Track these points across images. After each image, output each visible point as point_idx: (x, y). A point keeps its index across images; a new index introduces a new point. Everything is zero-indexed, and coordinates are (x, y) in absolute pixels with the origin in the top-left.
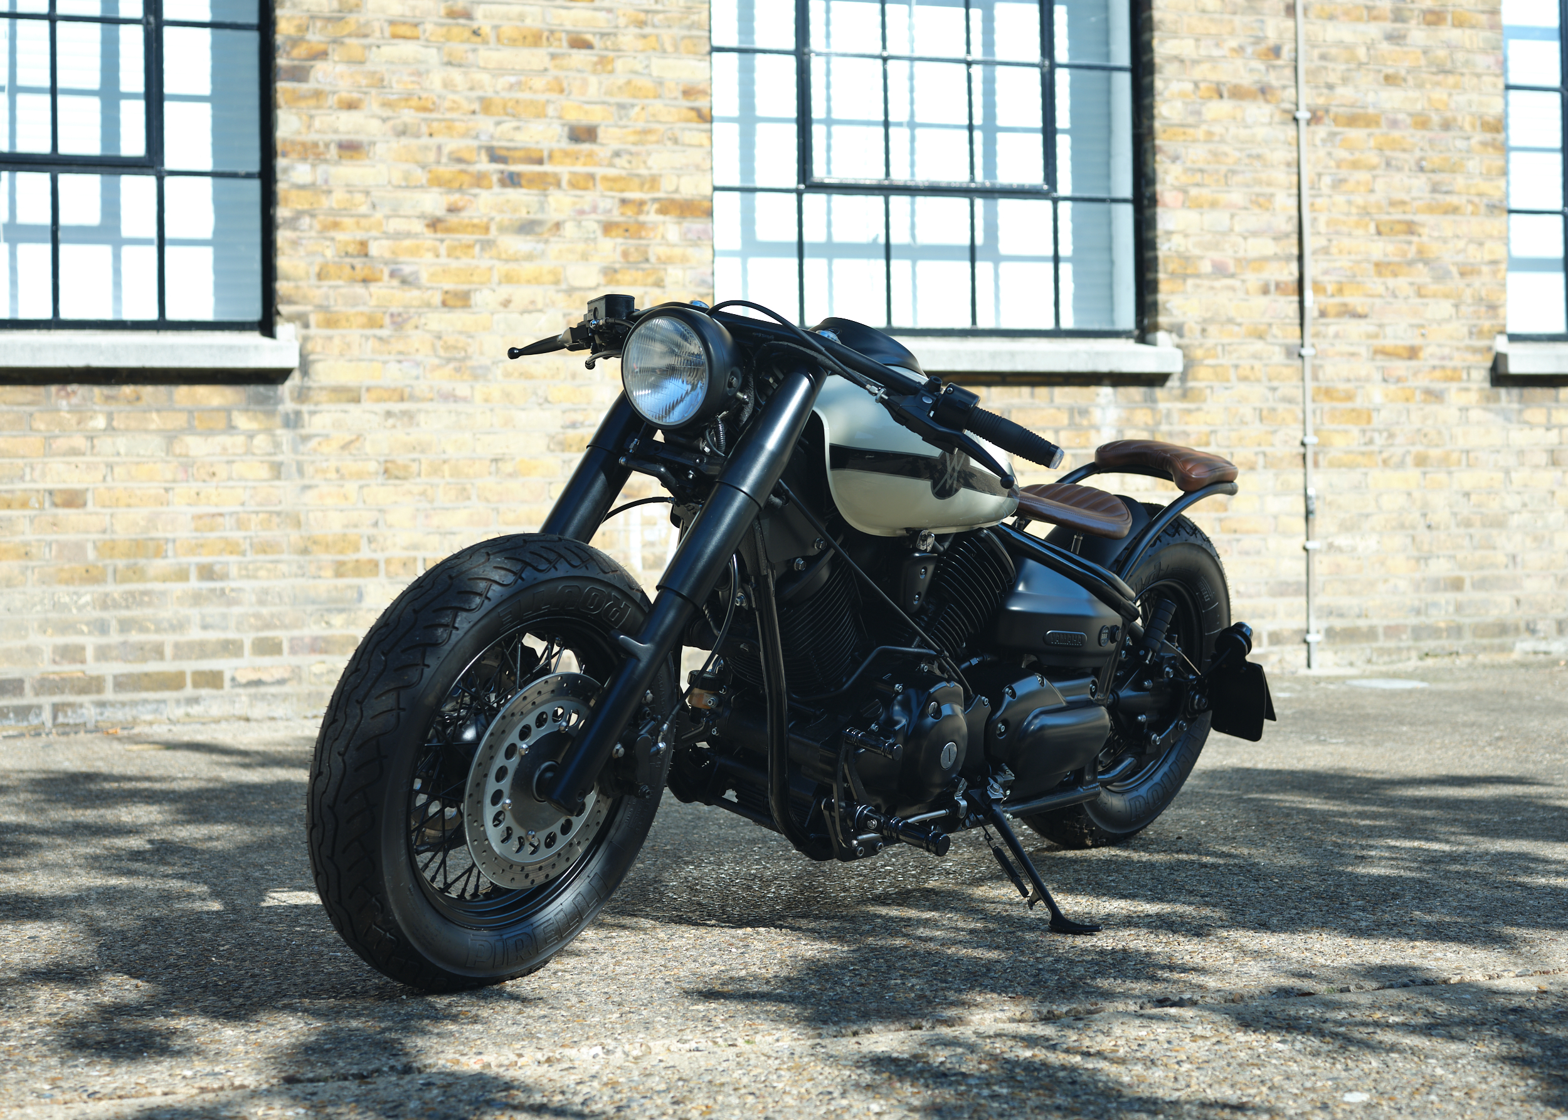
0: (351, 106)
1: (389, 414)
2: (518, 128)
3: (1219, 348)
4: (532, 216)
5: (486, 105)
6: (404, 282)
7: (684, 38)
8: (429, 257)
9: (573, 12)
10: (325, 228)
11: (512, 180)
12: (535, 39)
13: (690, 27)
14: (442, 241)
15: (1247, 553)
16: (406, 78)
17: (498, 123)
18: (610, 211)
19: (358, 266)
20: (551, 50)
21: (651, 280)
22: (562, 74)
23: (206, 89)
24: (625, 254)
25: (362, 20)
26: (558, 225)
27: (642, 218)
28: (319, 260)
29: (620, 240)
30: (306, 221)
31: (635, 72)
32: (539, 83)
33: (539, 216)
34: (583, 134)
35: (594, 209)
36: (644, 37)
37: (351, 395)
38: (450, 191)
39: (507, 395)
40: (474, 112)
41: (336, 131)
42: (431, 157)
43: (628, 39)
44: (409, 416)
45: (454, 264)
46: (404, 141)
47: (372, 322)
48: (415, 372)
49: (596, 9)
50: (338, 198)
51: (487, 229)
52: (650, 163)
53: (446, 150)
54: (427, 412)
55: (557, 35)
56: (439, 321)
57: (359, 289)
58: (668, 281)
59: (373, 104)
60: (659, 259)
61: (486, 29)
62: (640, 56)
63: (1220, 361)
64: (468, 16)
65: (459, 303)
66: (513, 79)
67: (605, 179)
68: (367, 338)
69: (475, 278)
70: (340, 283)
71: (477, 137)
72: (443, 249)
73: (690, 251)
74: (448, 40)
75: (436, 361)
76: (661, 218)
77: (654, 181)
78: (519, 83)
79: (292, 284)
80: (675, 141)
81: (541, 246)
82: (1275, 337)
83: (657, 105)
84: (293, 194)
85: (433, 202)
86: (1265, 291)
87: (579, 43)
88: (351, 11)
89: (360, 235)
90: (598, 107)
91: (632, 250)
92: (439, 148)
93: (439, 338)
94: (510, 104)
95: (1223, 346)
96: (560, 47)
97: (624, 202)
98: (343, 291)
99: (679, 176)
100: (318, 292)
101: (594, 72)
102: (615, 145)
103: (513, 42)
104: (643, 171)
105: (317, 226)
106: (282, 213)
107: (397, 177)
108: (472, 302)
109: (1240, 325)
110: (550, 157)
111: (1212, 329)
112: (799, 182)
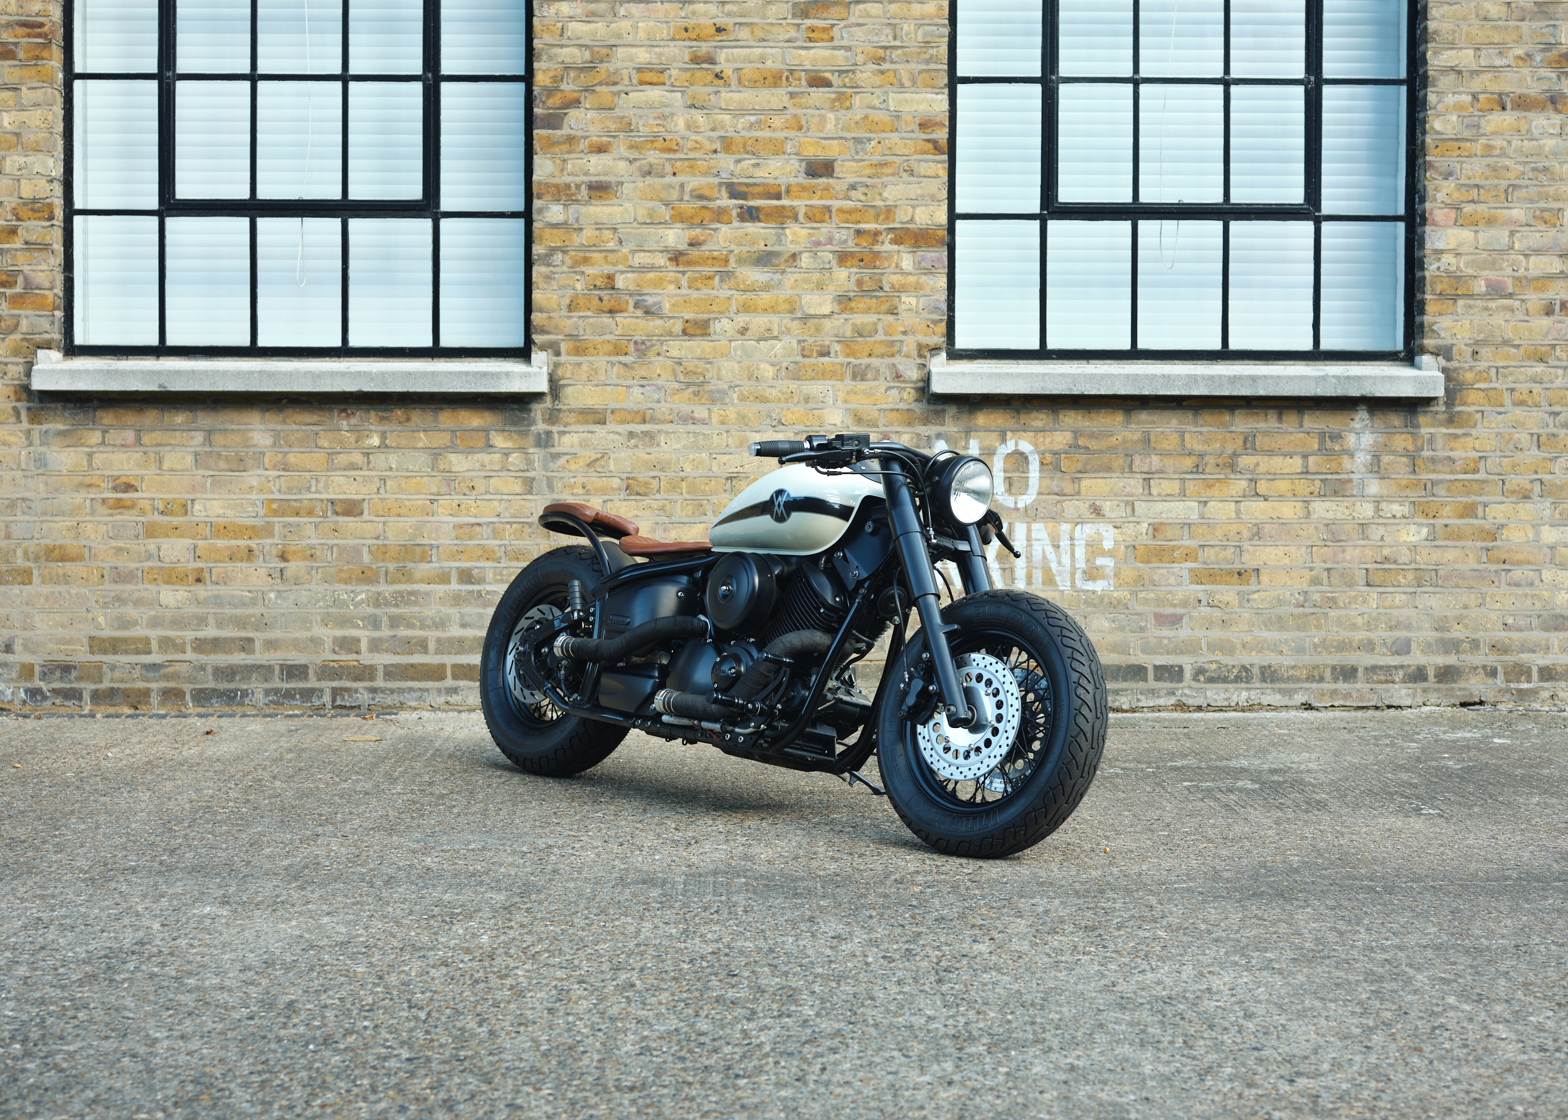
0: (601, 149)
1: (631, 435)
2: (758, 165)
3: (1493, 371)
4: (769, 248)
5: (727, 144)
6: (647, 312)
7: (921, 72)
8: (671, 288)
9: (812, 52)
10: (576, 263)
11: (750, 215)
12: (774, 80)
13: (927, 62)
14: (684, 273)
15: (1518, 585)
16: (652, 122)
17: (738, 161)
18: (845, 241)
19: (606, 298)
20: (790, 89)
21: (884, 308)
22: (800, 112)
24: (859, 283)
25: (612, 67)
26: (794, 256)
27: (877, 248)
28: (571, 292)
29: (854, 270)
30: (558, 257)
31: (873, 108)
32: (777, 121)
33: (777, 248)
34: (820, 169)
35: (830, 241)
36: (882, 72)
37: (596, 417)
38: (692, 226)
39: (742, 417)
40: (715, 151)
41: (586, 174)
42: (675, 195)
43: (866, 75)
44: (650, 436)
45: (695, 294)
46: (649, 180)
47: (618, 350)
48: (656, 396)
49: (834, 48)
50: (588, 233)
51: (727, 261)
52: (885, 195)
53: (688, 189)
54: (667, 433)
55: (796, 75)
56: (678, 348)
57: (606, 320)
58: (902, 307)
59: (621, 148)
60: (893, 287)
61: (728, 72)
62: (878, 91)
63: (1493, 385)
64: (711, 61)
65: (699, 332)
66: (753, 119)
67: (841, 210)
68: (613, 364)
69: (714, 308)
70: (589, 313)
71: (718, 174)
72: (684, 282)
73: (924, 278)
74: (692, 84)
75: (677, 386)
76: (896, 247)
77: (889, 212)
78: (759, 122)
79: (545, 315)
80: (911, 173)
81: (778, 276)
82: (1559, 359)
83: (895, 137)
84: (547, 232)
85: (675, 236)
86: (1549, 311)
87: (818, 81)
88: (602, 61)
89: (607, 269)
90: (835, 142)
91: (866, 279)
92: (682, 186)
93: (680, 364)
94: (750, 143)
95: (1497, 368)
96: (800, 86)
97: (859, 232)
98: (591, 320)
99: (913, 207)
100: (569, 323)
101: (832, 109)
102: (851, 179)
103: (754, 84)
104: (879, 203)
105: (569, 262)
106: (537, 249)
107: (642, 214)
108: (711, 330)
109: (1518, 346)
110: (788, 191)
111: (1484, 351)
112: (1042, 209)
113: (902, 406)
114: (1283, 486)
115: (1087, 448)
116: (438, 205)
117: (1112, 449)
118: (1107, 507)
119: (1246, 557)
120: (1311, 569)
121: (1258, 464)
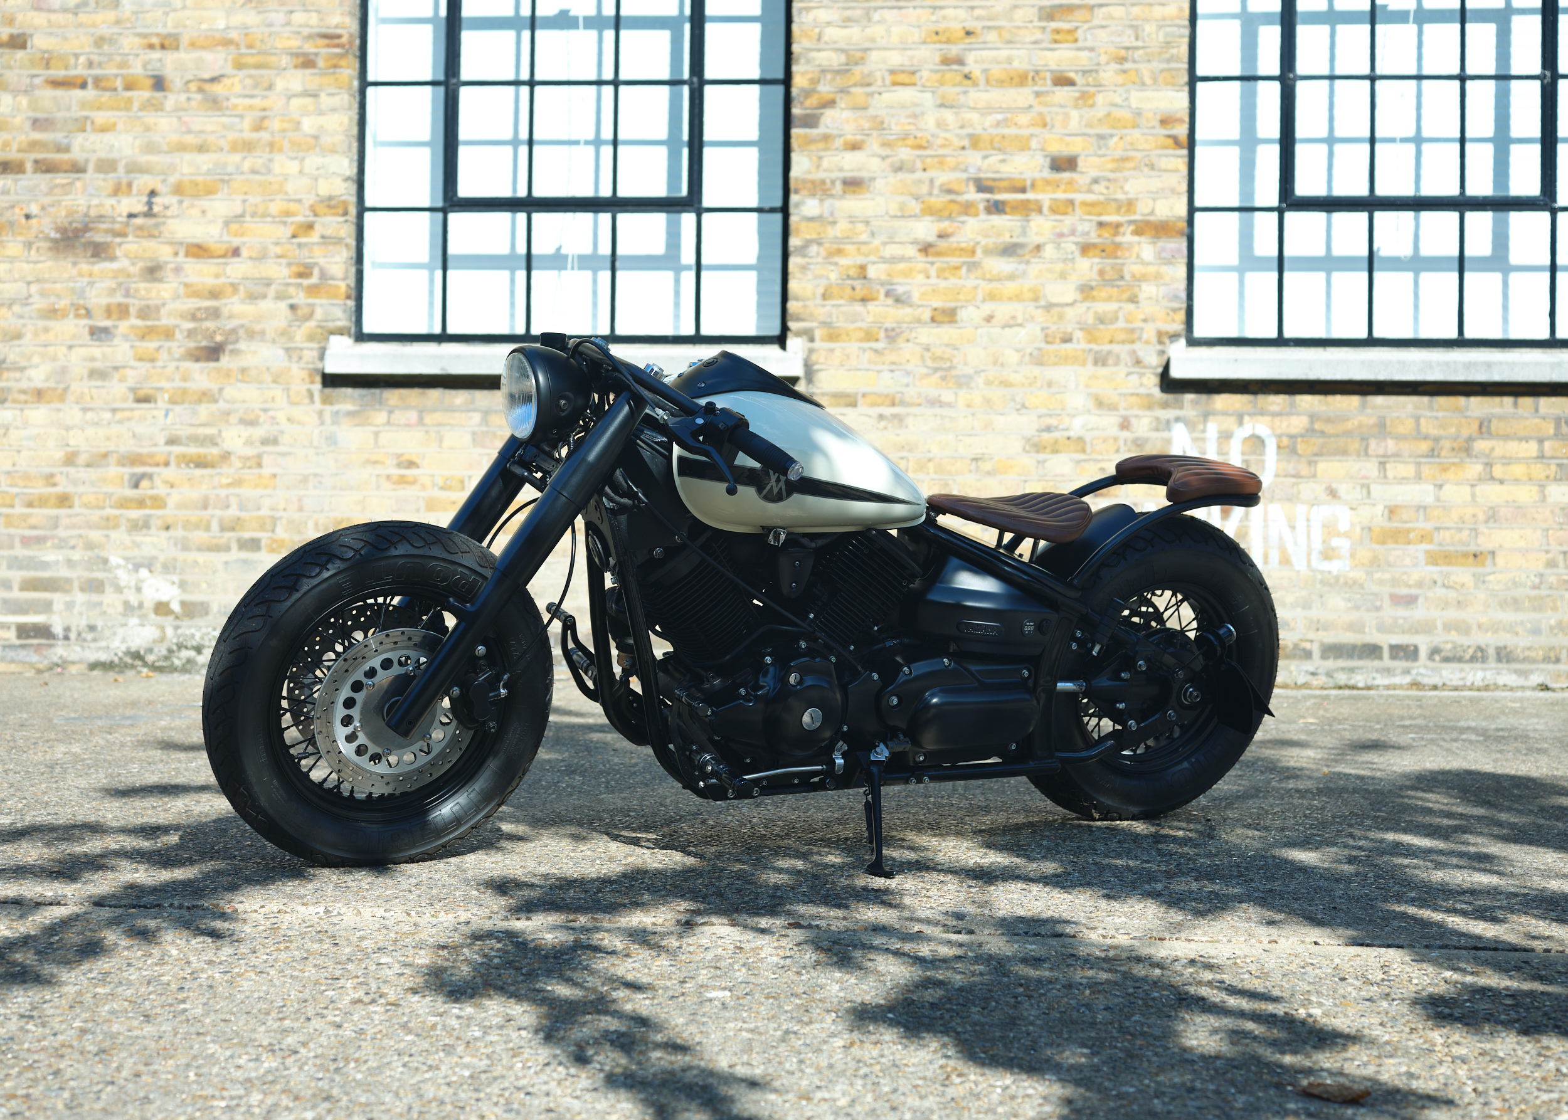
0: (855, 147)
1: (881, 417)
2: (1003, 161)
4: (1015, 240)
5: (975, 142)
6: (898, 300)
7: (1162, 71)
8: (921, 278)
9: (1057, 53)
10: (831, 254)
11: (997, 208)
12: (1021, 79)
13: (1168, 61)
14: (932, 263)
16: (904, 120)
17: (985, 157)
18: (1088, 233)
19: (858, 286)
20: (1036, 88)
21: (1125, 296)
22: (1045, 110)
23: (754, 135)
24: (1101, 273)
25: (866, 69)
26: (1038, 248)
27: (1118, 239)
28: (824, 282)
29: (1096, 260)
30: (814, 249)
31: (1115, 105)
32: (1023, 119)
33: (1021, 240)
34: (1064, 164)
35: (1073, 232)
36: (1124, 72)
37: (848, 400)
38: (940, 219)
39: (988, 401)
40: (963, 148)
41: (841, 170)
42: (924, 189)
43: (1108, 74)
44: (899, 419)
45: (943, 284)
46: (901, 176)
47: (869, 336)
48: (905, 380)
49: (1079, 49)
50: (841, 228)
51: (973, 252)
52: (1127, 188)
53: (937, 183)
54: (915, 415)
55: (1042, 75)
56: (928, 335)
57: (858, 308)
58: (1142, 296)
59: (874, 145)
60: (1133, 276)
61: (977, 73)
62: (1120, 90)
64: (960, 62)
65: (946, 319)
66: (1000, 117)
67: (1084, 204)
68: (864, 350)
69: (961, 297)
70: (842, 302)
71: (965, 170)
72: (933, 271)
73: (1164, 269)
74: (942, 84)
75: (925, 371)
76: (1136, 238)
77: (1130, 205)
78: (1006, 120)
79: (800, 304)
80: (1152, 167)
81: (1022, 267)
83: (1136, 134)
84: (804, 226)
85: (925, 229)
87: (1063, 81)
88: (856, 64)
89: (860, 260)
90: (1079, 139)
91: (1108, 268)
92: (932, 181)
93: (928, 350)
94: (997, 139)
96: (1045, 85)
97: (1101, 224)
98: (844, 309)
99: (1154, 200)
100: (822, 311)
101: (1076, 107)
102: (1094, 173)
103: (1001, 83)
104: (1120, 196)
105: (823, 253)
106: (794, 242)
107: (893, 209)
108: (959, 318)
110: (1033, 185)
112: (1280, 201)
113: (1142, 391)
114: (1518, 470)
115: (1323, 432)
116: (700, 201)
117: (1348, 434)
118: (1343, 489)
119: (1481, 540)
120: (1547, 552)
121: (1493, 449)
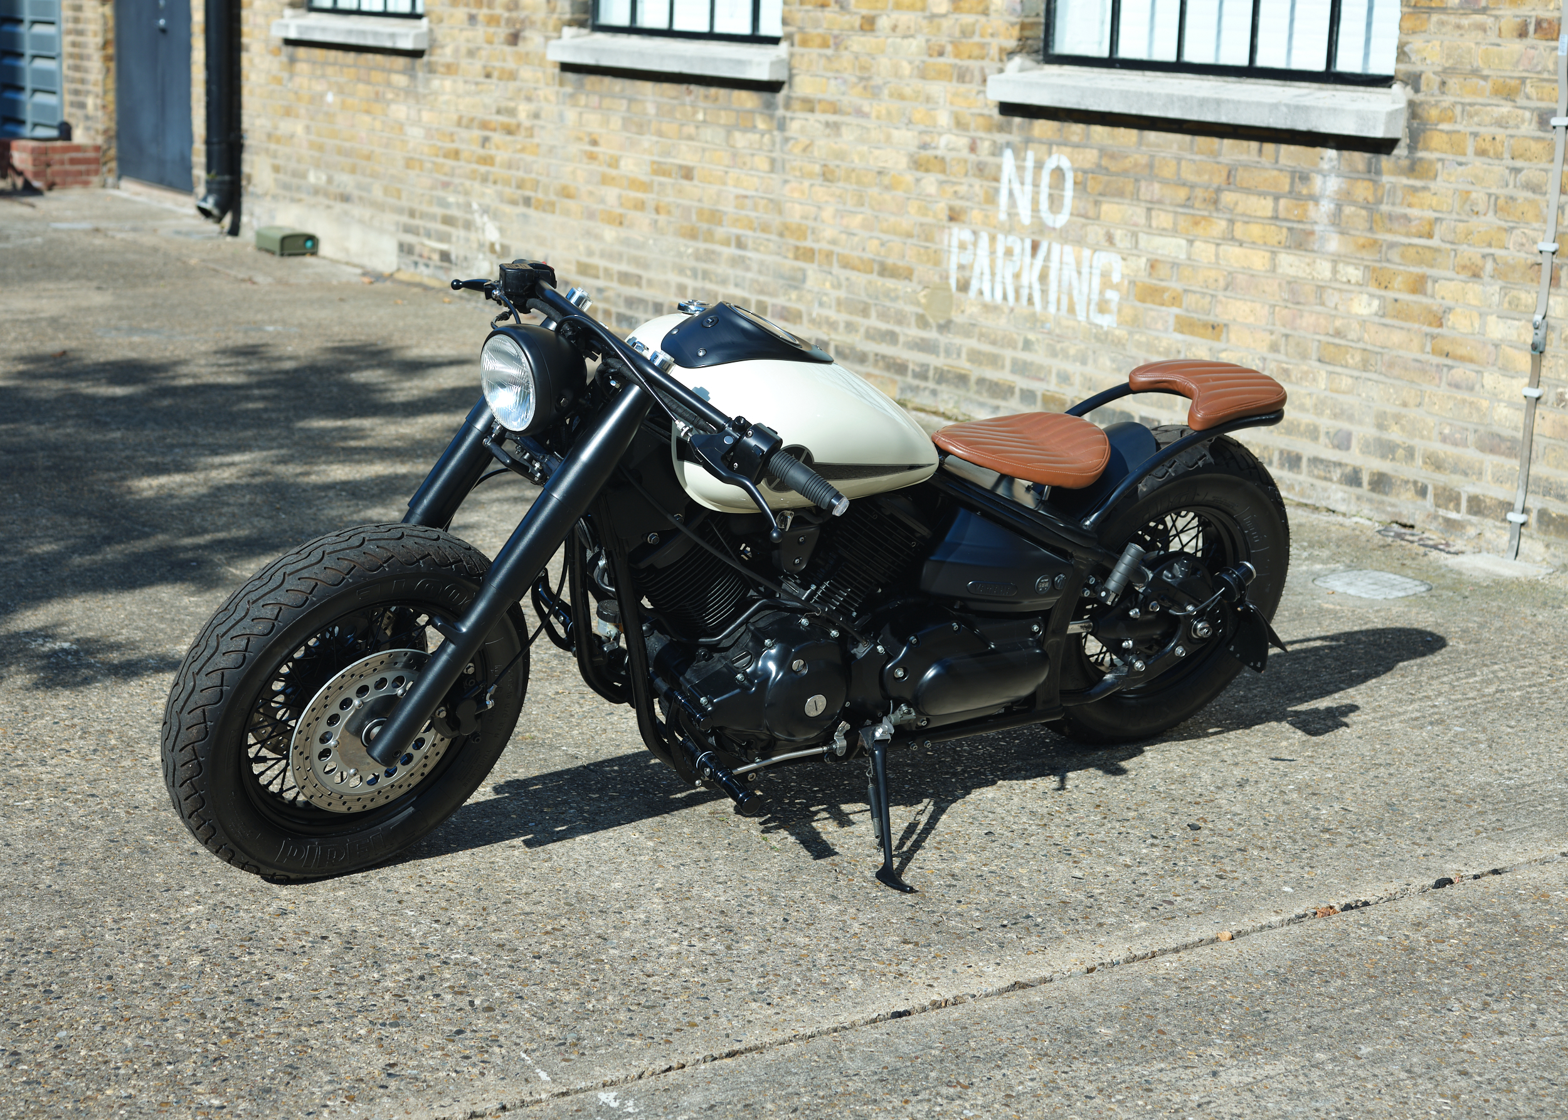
1: (827, 124)
3: (1458, 109)
6: (842, 7)
15: (1457, 386)
37: (809, 105)
39: (889, 114)
44: (837, 127)
47: (825, 43)
48: (843, 88)
54: (848, 125)
56: (858, 43)
57: (819, 13)
63: (1457, 127)
65: (869, 27)
68: (821, 56)
69: (879, 5)
70: (810, 7)
75: (854, 79)
79: (788, 8)
82: (1528, 98)
86: (1523, 34)
93: (857, 58)
95: (1463, 104)
98: (812, 14)
108: (876, 26)
109: (1485, 78)
111: (1453, 83)
113: (986, 111)
114: (1256, 230)
115: (1107, 169)
117: (1125, 173)
118: (1118, 234)
119: (1219, 309)
120: (1272, 333)
121: (1236, 204)
